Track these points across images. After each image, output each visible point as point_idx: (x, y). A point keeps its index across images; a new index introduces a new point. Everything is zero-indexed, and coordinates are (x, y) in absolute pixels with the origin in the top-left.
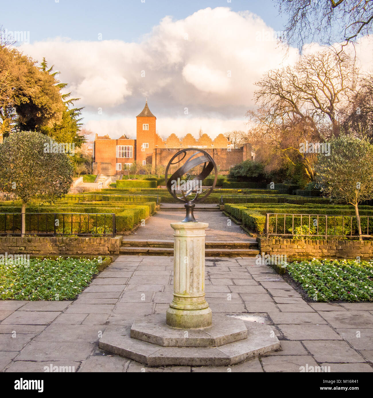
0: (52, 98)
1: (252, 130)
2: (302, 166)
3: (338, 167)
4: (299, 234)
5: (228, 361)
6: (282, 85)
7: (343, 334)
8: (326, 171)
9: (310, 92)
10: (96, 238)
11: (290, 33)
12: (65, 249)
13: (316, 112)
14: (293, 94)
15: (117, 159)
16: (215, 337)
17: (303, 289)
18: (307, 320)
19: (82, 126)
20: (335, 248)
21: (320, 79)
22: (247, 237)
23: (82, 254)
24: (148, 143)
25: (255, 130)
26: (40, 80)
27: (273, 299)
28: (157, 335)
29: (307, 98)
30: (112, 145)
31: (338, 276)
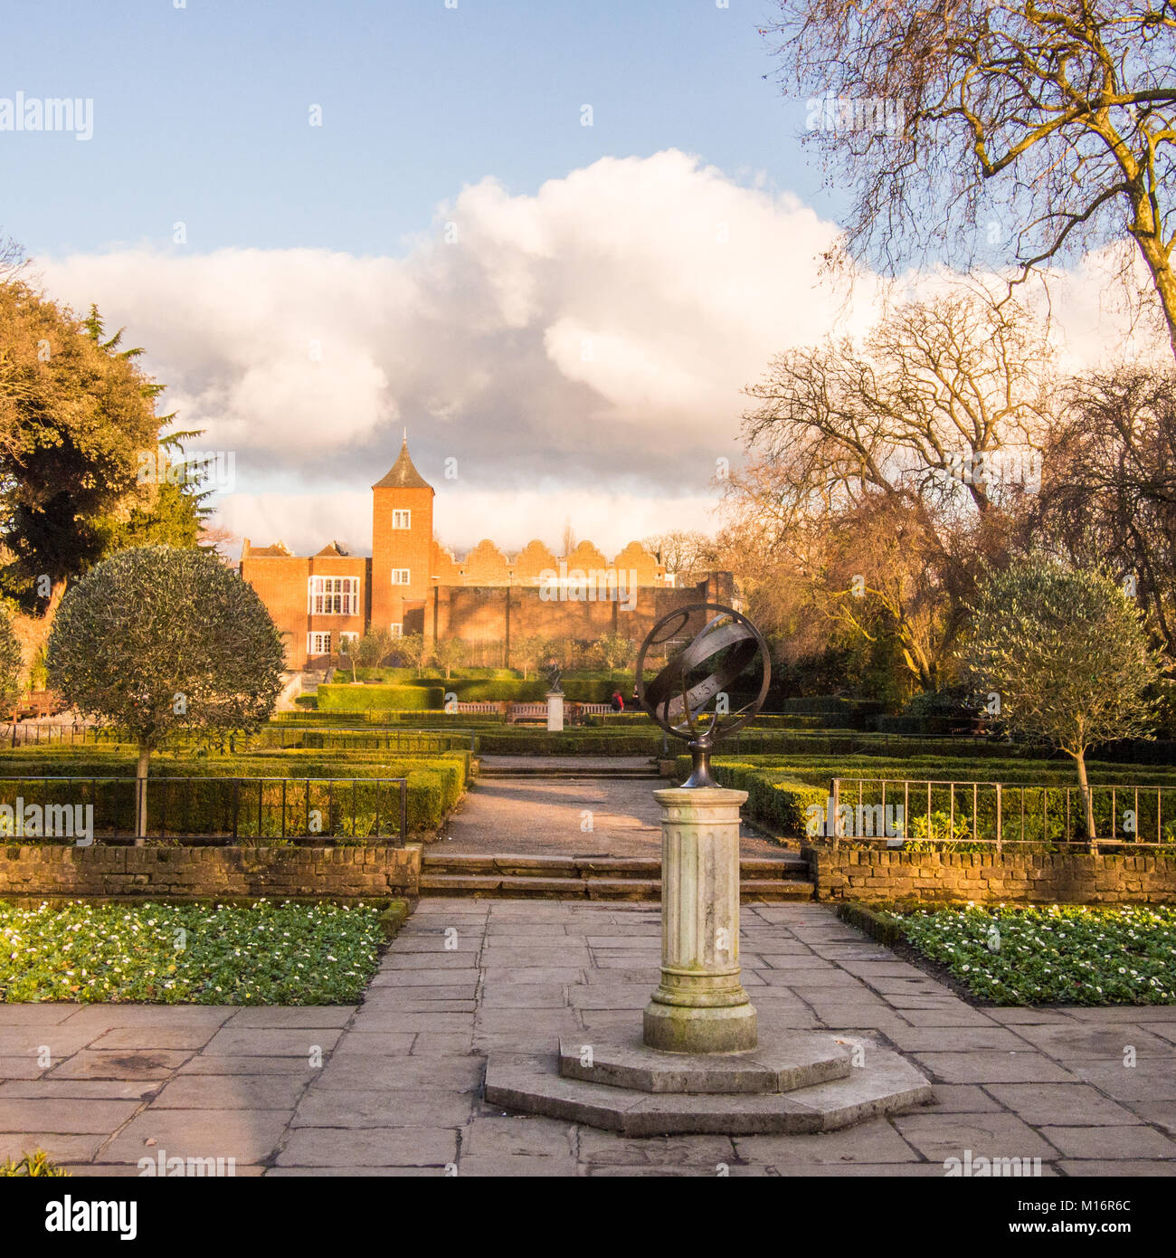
0: (129, 432)
1: (729, 529)
2: (893, 641)
3: (1028, 650)
4: (924, 837)
5: (816, 1122)
6: (828, 394)
7: (1081, 1070)
8: (997, 660)
9: (913, 418)
10: (353, 849)
11: (858, 243)
12: (264, 880)
13: (932, 476)
14: (861, 422)
15: (310, 617)
16: (777, 1070)
17: (955, 978)
18: (984, 1043)
19: (209, 515)
20: (1025, 876)
21: (940, 377)
22: (771, 849)
23: (312, 894)
24: (408, 570)
25: (740, 529)
26: (96, 378)
27: (883, 999)
28: (634, 1067)
29: (904, 434)
30: (294, 575)
31: (1043, 944)
